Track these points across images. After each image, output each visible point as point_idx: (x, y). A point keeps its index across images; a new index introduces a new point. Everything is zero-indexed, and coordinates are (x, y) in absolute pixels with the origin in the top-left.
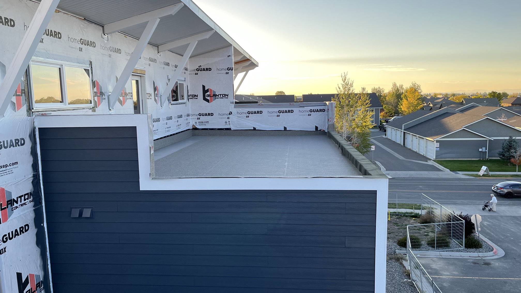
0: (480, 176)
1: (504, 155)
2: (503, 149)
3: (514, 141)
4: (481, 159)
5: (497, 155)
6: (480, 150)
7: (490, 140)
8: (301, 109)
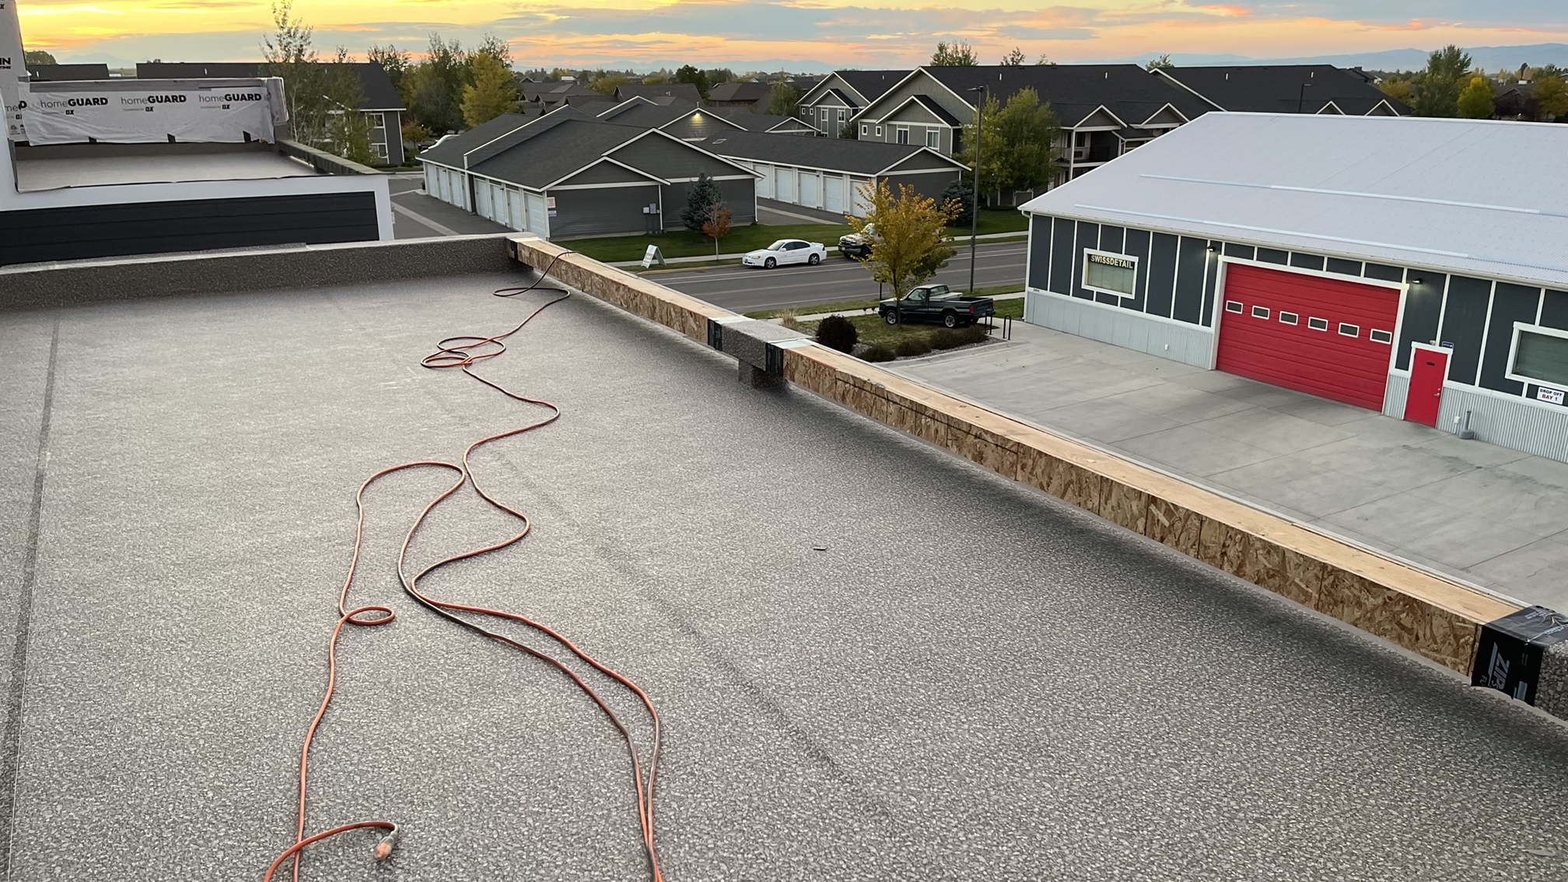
0: (644, 269)
1: (692, 219)
2: (691, 206)
3: (711, 184)
4: (651, 233)
5: (680, 220)
6: (646, 210)
7: (663, 186)
8: (205, 93)
